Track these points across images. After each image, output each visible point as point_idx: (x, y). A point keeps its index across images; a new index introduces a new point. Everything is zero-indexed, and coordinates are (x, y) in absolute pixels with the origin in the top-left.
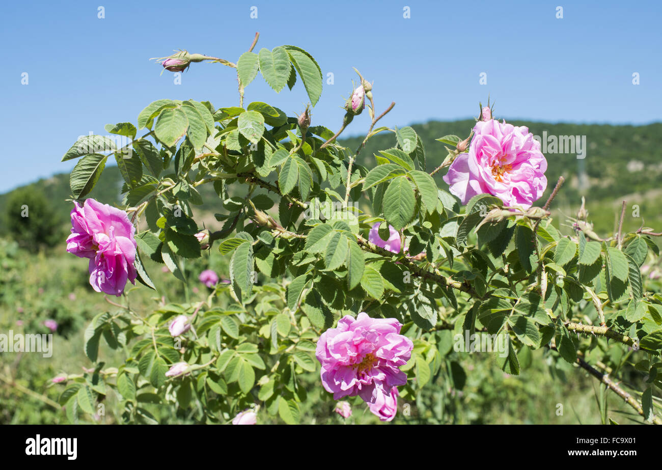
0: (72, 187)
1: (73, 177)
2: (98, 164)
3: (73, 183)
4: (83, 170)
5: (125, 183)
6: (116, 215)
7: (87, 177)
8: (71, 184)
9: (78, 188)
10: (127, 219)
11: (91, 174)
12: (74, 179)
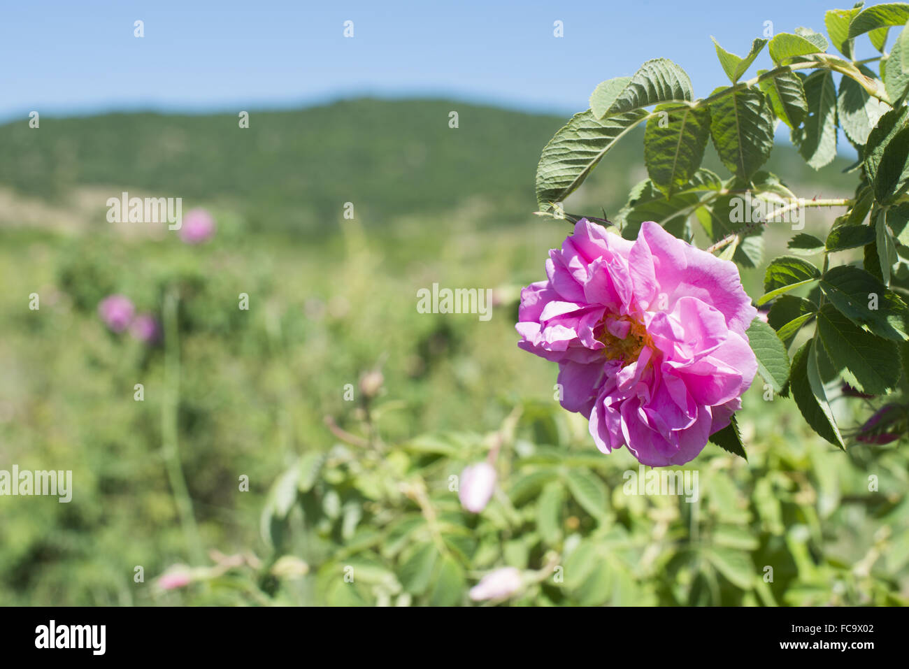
0: (539, 181)
1: (548, 157)
2: (621, 130)
3: (546, 170)
4: (581, 142)
5: (648, 184)
6: (707, 269)
7: (585, 162)
8: (540, 173)
9: (557, 186)
10: (738, 283)
11: (596, 154)
12: (548, 162)
